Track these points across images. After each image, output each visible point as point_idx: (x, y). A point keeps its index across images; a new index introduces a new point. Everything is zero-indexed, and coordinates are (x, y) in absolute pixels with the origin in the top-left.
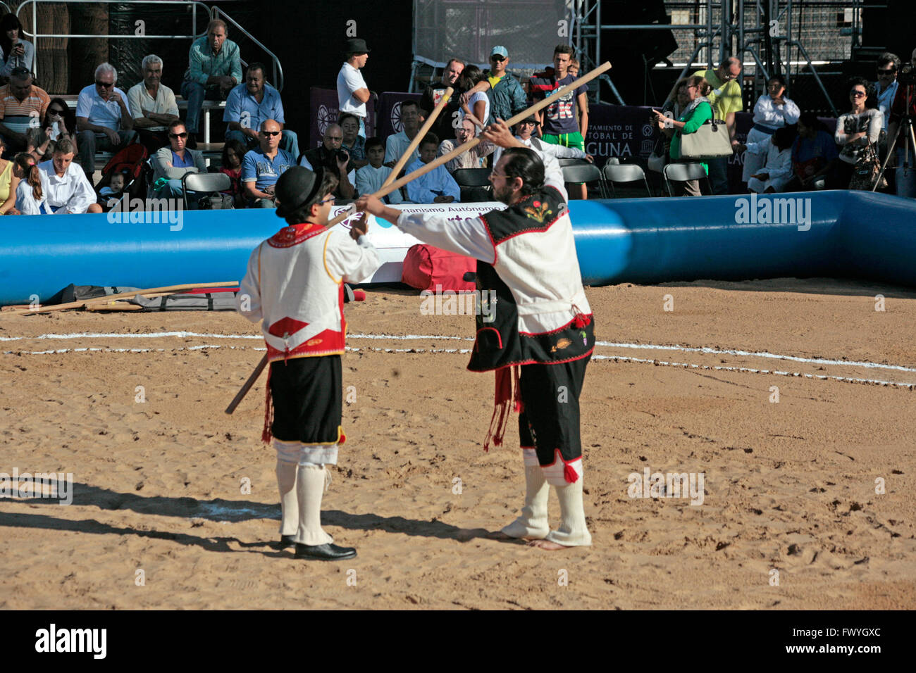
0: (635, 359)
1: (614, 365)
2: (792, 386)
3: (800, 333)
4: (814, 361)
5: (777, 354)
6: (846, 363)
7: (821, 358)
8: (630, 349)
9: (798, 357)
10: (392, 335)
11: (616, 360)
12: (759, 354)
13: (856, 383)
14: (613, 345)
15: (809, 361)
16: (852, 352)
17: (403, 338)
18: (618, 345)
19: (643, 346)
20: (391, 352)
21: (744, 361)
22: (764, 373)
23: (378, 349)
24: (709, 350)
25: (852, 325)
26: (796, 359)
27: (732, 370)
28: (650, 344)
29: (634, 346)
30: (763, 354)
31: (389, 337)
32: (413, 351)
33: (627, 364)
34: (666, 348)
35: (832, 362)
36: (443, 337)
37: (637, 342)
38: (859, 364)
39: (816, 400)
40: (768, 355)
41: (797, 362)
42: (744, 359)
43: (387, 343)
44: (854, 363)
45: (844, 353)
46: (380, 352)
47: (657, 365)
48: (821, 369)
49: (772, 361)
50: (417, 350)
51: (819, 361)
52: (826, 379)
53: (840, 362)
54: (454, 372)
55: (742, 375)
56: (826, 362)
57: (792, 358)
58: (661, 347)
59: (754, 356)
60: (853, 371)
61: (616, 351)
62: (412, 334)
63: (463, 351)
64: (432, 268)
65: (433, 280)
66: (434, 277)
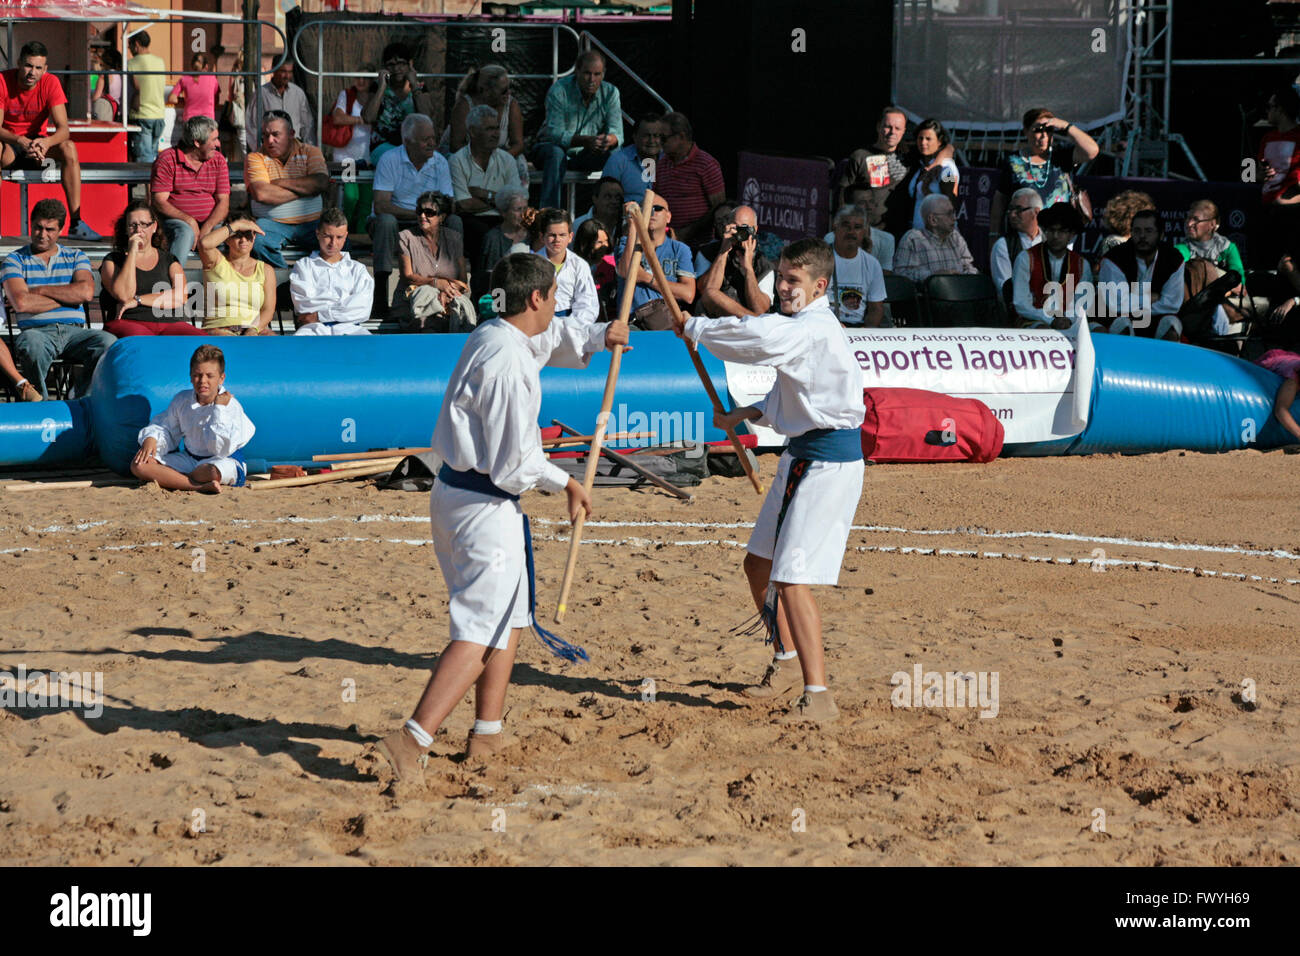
0: (1165, 566)
1: (1131, 574)
8: (1162, 550)
11: (1136, 567)
14: (1137, 544)
18: (1144, 544)
19: (1183, 547)
24: (1283, 554)
28: (1193, 543)
29: (1168, 546)
33: (1153, 573)
34: (1217, 549)
36: (879, 528)
37: (1175, 540)
47: (1199, 575)
54: (885, 581)
58: (1210, 549)
61: (1141, 554)
63: (905, 550)
64: (878, 424)
65: (879, 442)
66: (881, 437)
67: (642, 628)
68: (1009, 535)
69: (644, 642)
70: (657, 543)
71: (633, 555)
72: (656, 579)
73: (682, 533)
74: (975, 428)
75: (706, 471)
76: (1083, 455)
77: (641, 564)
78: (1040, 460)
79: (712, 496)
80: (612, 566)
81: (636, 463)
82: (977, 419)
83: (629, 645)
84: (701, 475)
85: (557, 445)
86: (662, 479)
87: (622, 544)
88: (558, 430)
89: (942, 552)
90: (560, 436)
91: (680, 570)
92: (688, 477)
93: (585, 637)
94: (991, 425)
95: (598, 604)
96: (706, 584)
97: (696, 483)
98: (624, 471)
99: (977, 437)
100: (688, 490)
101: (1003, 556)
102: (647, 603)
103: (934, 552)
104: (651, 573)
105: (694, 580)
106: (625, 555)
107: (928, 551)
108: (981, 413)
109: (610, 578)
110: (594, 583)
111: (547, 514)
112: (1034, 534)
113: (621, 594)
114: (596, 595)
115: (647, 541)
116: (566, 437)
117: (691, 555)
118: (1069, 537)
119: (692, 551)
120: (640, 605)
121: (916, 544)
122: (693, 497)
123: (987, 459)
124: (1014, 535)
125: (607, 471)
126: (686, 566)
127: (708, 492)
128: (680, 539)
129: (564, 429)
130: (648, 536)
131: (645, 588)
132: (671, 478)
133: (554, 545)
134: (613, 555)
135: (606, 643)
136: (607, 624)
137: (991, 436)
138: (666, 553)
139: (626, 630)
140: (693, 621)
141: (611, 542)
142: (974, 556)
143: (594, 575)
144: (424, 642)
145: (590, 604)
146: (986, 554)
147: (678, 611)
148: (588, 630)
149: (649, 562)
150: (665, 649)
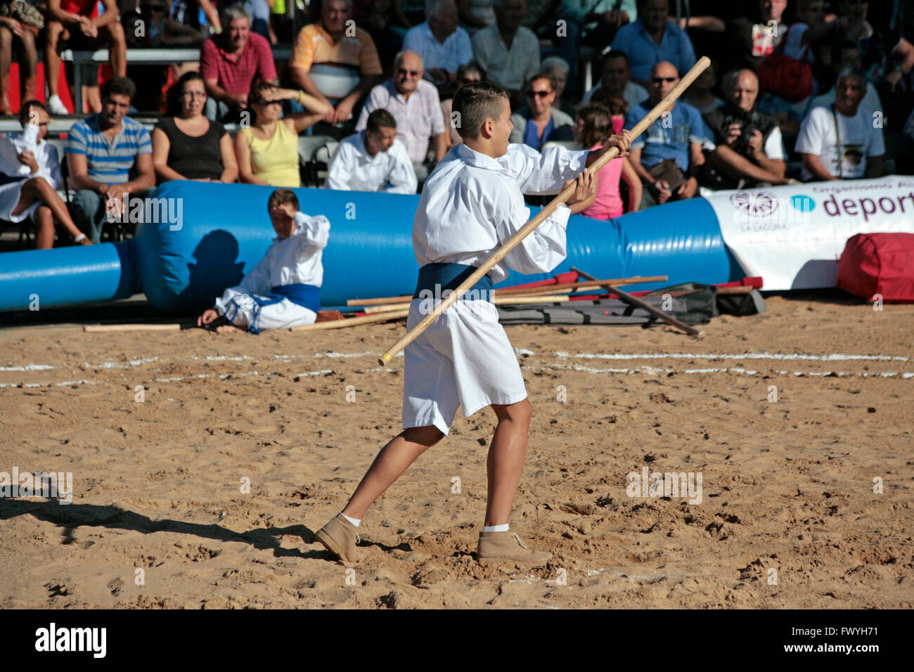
67: (655, 442)
69: (657, 452)
70: (669, 371)
71: (646, 382)
72: (668, 401)
73: (692, 363)
75: (715, 311)
77: (654, 389)
79: (721, 333)
80: (626, 391)
81: (649, 304)
83: (642, 455)
84: (711, 315)
85: (575, 289)
86: (673, 318)
87: (636, 372)
88: (575, 276)
90: (577, 281)
91: (690, 393)
92: (698, 317)
93: (601, 449)
95: (613, 422)
96: (715, 405)
97: (705, 322)
98: (636, 312)
100: (698, 327)
102: (659, 421)
104: (663, 396)
105: (704, 401)
106: (638, 382)
109: (624, 401)
110: (610, 405)
111: (565, 349)
113: (634, 414)
114: (611, 414)
115: (659, 370)
116: (582, 282)
117: (701, 381)
119: (702, 378)
120: (653, 422)
122: (702, 334)
125: (621, 311)
126: (696, 391)
127: (718, 329)
128: (690, 368)
129: (580, 274)
130: (660, 366)
131: (658, 409)
132: (682, 317)
133: (572, 373)
134: (627, 381)
135: (620, 454)
136: (620, 437)
138: (677, 380)
139: (639, 443)
140: (703, 436)
141: (625, 370)
143: (610, 398)
144: (451, 454)
145: (605, 422)
147: (688, 427)
148: (603, 443)
149: (661, 387)
150: (676, 458)
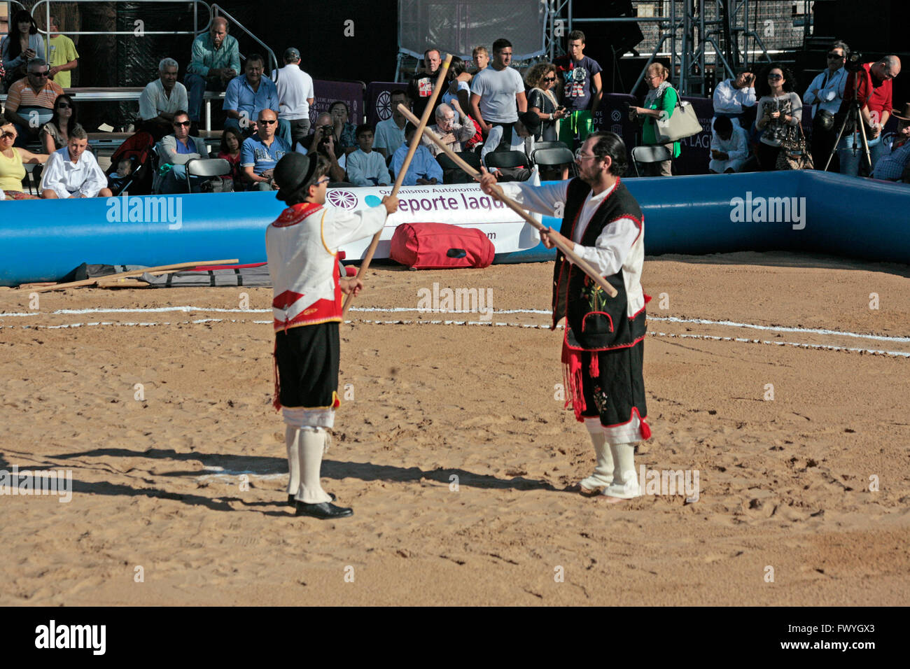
2: (752, 352)
3: (759, 302)
4: (772, 328)
5: (737, 322)
6: (802, 330)
7: (778, 325)
9: (758, 325)
10: (381, 308)
12: (721, 323)
13: (812, 348)
15: (767, 328)
16: (807, 320)
17: (392, 310)
20: (380, 324)
21: (707, 329)
22: (726, 340)
23: (368, 321)
24: (675, 319)
25: (808, 294)
26: (755, 327)
27: (697, 338)
30: (725, 323)
31: (379, 310)
32: (401, 323)
35: (789, 330)
38: (813, 331)
39: (775, 365)
40: (729, 323)
41: (757, 330)
42: (707, 327)
43: (377, 315)
44: (809, 331)
45: (800, 321)
46: (371, 324)
48: (779, 336)
49: (733, 329)
50: (405, 322)
51: (777, 329)
52: (784, 345)
53: (797, 330)
55: (706, 342)
56: (784, 329)
57: (752, 326)
59: (718, 325)
60: (808, 337)
62: (400, 307)
63: (447, 322)
64: (418, 245)
65: (419, 256)
66: (420, 254)
68: (508, 312)
74: (477, 246)
76: (541, 262)
78: (517, 265)
82: (478, 241)
89: (470, 323)
94: (487, 245)
99: (478, 252)
101: (508, 325)
103: (465, 324)
107: (461, 323)
108: (481, 237)
112: (523, 311)
118: (545, 312)
121: (453, 319)
123: (484, 266)
124: (511, 312)
137: (487, 251)
142: (490, 325)
146: (497, 324)
